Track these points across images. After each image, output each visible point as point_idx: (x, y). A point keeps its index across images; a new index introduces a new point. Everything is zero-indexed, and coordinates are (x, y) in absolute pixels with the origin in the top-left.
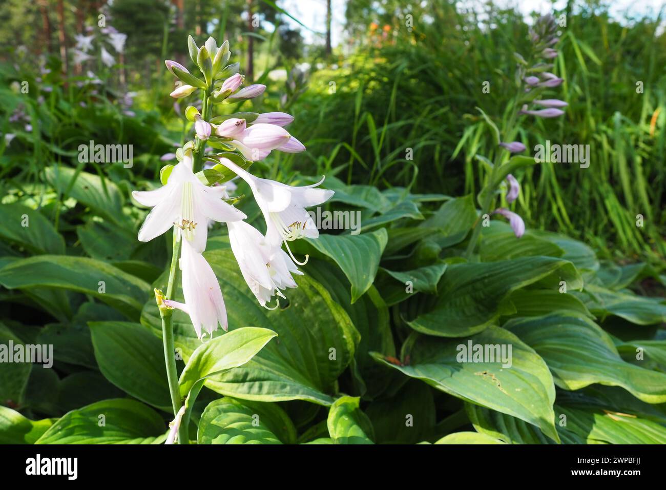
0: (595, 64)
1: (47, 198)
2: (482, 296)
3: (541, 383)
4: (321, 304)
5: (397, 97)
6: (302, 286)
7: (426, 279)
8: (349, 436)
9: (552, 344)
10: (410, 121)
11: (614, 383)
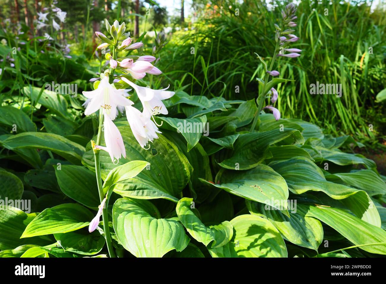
0: (329, 29)
1: (26, 104)
2: (256, 149)
3: (282, 190)
4: (174, 153)
5: (220, 47)
6: (163, 144)
7: (228, 142)
8: (186, 214)
9: (291, 173)
10: (227, 61)
11: (319, 190)
